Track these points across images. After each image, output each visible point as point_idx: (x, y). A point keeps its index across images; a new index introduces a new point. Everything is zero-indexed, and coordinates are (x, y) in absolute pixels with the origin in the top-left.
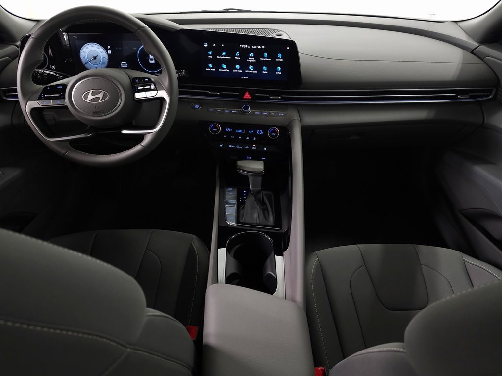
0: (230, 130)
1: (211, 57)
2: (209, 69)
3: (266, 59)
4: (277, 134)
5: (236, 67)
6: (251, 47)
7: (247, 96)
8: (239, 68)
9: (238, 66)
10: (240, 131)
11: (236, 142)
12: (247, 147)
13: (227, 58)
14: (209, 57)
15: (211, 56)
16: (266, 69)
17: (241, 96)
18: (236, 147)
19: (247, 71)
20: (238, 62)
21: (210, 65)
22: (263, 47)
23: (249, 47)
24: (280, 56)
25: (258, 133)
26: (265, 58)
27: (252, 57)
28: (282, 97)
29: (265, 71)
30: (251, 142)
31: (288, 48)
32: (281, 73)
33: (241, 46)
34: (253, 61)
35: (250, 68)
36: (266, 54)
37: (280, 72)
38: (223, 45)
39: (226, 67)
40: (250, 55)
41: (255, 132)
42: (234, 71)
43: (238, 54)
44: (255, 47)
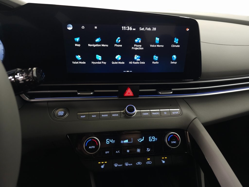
0: (112, 141)
1: (79, 45)
2: (77, 63)
3: (158, 46)
4: (178, 142)
5: (116, 57)
6: (138, 29)
7: (129, 92)
8: (120, 59)
9: (118, 57)
10: (126, 141)
11: (123, 157)
12: (139, 163)
13: (103, 45)
14: (76, 45)
15: (78, 43)
16: (157, 59)
17: (121, 94)
18: (124, 165)
19: (131, 63)
20: (118, 51)
21: (79, 57)
22: (155, 29)
23: (134, 29)
24: (176, 40)
25: (150, 140)
26: (156, 44)
27: (138, 44)
28: (173, 91)
29: (155, 61)
30: (144, 155)
31: (188, 30)
32: (176, 63)
33: (124, 28)
34: (140, 48)
35: (135, 58)
36: (157, 39)
37: (175, 61)
38: (96, 28)
39: (102, 58)
40: (136, 41)
41: (146, 139)
42: (113, 63)
43: (118, 40)
44: (143, 29)
